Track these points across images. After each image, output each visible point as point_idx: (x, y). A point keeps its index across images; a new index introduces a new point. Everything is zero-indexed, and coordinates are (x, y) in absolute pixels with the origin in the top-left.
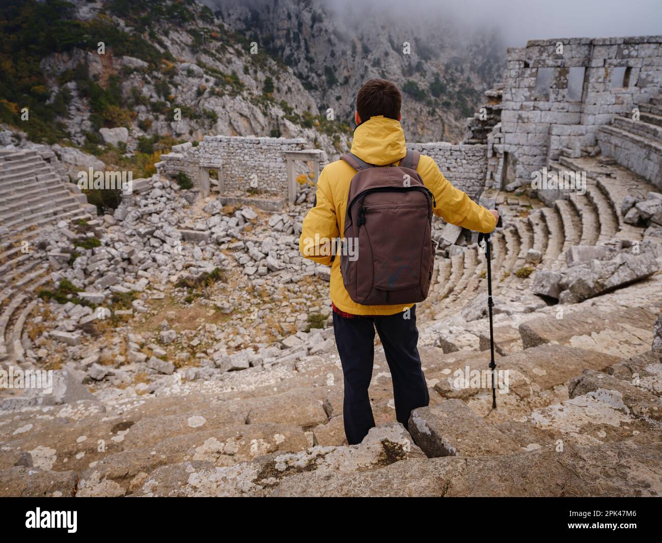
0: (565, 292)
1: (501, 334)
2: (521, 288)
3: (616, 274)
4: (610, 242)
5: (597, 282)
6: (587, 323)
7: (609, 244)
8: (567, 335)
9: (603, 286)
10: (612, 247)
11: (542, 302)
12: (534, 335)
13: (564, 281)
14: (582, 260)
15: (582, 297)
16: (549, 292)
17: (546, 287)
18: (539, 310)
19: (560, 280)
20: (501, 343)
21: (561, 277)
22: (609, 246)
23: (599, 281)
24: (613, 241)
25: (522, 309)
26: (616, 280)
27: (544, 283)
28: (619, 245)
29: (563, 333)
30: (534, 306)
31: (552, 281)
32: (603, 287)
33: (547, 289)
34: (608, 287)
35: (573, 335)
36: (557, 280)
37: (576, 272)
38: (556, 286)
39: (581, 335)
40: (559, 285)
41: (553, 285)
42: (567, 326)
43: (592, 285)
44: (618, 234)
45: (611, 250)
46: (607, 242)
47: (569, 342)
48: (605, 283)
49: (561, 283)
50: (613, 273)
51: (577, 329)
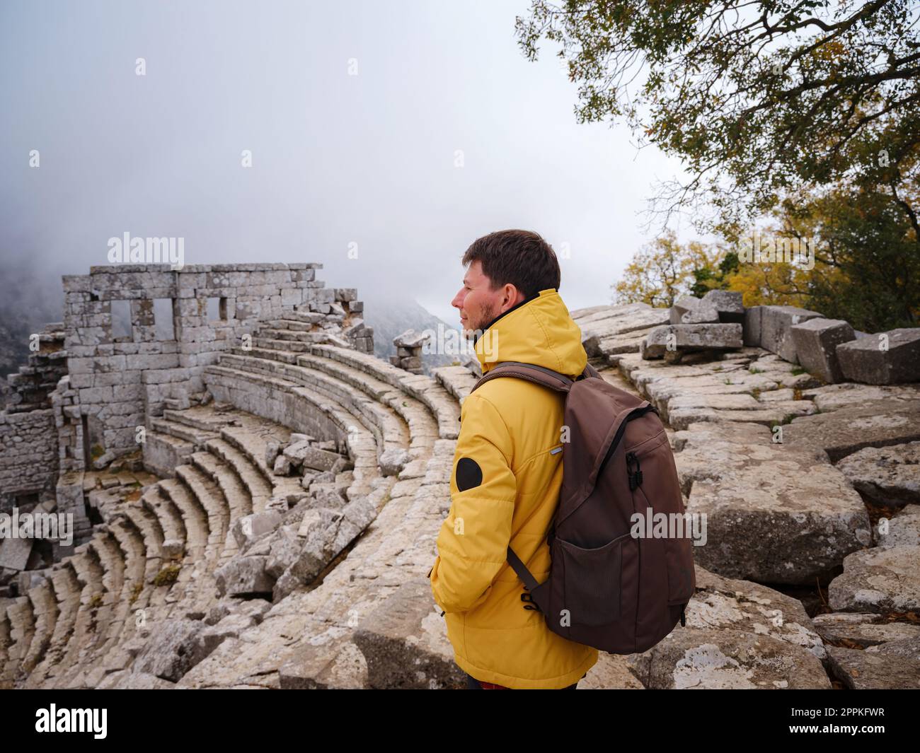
0: (282, 578)
1: (309, 663)
2: (173, 599)
3: (340, 533)
4: (275, 502)
5: (324, 551)
6: (420, 596)
7: (275, 504)
8: (415, 621)
9: (331, 553)
10: (279, 507)
11: (263, 603)
12: (381, 639)
13: (271, 564)
14: (256, 532)
15: (310, 577)
16: (254, 586)
17: (248, 580)
18: (268, 614)
19: (265, 565)
20: (319, 675)
21: (266, 561)
22: (276, 507)
23: (326, 548)
24: (276, 500)
25: (247, 622)
26: (342, 541)
27: (243, 576)
28: (285, 503)
29: (409, 621)
30: (258, 611)
31: (255, 570)
32: (331, 555)
33: (252, 583)
34: (337, 552)
35: (421, 619)
36: (260, 566)
37: (283, 547)
38: (261, 575)
39: (428, 615)
40: (264, 572)
41: (258, 575)
42: (405, 610)
43: (320, 556)
44: (275, 491)
45: (280, 511)
46: (271, 503)
47: (424, 631)
48: (333, 549)
49: (267, 568)
50: (337, 534)
51: (418, 609)
